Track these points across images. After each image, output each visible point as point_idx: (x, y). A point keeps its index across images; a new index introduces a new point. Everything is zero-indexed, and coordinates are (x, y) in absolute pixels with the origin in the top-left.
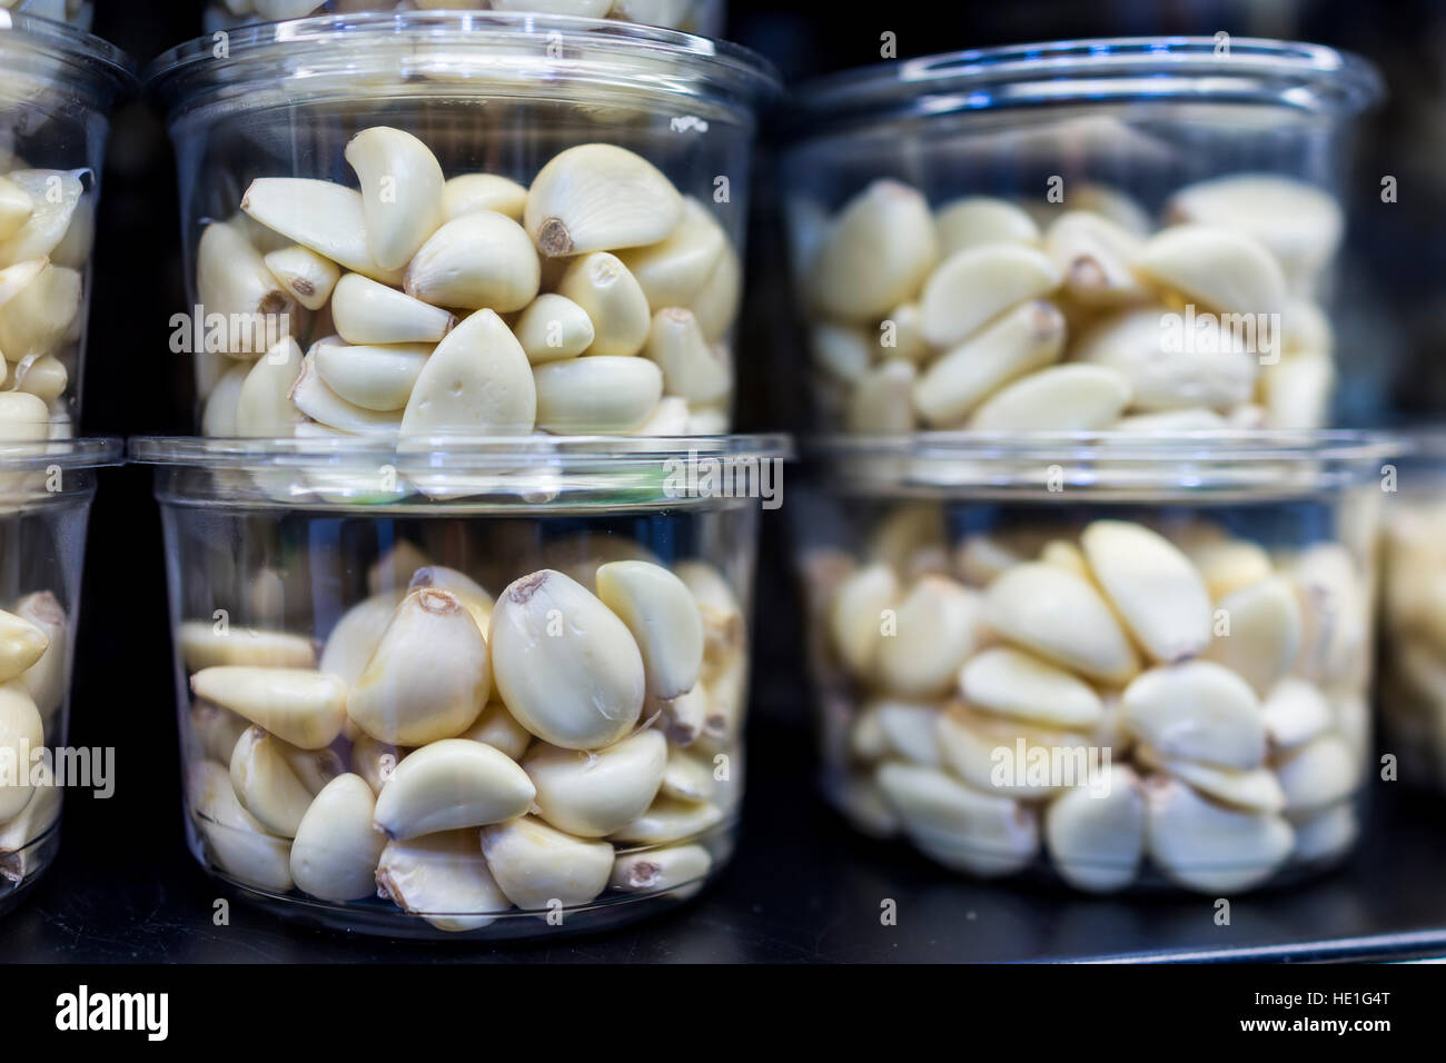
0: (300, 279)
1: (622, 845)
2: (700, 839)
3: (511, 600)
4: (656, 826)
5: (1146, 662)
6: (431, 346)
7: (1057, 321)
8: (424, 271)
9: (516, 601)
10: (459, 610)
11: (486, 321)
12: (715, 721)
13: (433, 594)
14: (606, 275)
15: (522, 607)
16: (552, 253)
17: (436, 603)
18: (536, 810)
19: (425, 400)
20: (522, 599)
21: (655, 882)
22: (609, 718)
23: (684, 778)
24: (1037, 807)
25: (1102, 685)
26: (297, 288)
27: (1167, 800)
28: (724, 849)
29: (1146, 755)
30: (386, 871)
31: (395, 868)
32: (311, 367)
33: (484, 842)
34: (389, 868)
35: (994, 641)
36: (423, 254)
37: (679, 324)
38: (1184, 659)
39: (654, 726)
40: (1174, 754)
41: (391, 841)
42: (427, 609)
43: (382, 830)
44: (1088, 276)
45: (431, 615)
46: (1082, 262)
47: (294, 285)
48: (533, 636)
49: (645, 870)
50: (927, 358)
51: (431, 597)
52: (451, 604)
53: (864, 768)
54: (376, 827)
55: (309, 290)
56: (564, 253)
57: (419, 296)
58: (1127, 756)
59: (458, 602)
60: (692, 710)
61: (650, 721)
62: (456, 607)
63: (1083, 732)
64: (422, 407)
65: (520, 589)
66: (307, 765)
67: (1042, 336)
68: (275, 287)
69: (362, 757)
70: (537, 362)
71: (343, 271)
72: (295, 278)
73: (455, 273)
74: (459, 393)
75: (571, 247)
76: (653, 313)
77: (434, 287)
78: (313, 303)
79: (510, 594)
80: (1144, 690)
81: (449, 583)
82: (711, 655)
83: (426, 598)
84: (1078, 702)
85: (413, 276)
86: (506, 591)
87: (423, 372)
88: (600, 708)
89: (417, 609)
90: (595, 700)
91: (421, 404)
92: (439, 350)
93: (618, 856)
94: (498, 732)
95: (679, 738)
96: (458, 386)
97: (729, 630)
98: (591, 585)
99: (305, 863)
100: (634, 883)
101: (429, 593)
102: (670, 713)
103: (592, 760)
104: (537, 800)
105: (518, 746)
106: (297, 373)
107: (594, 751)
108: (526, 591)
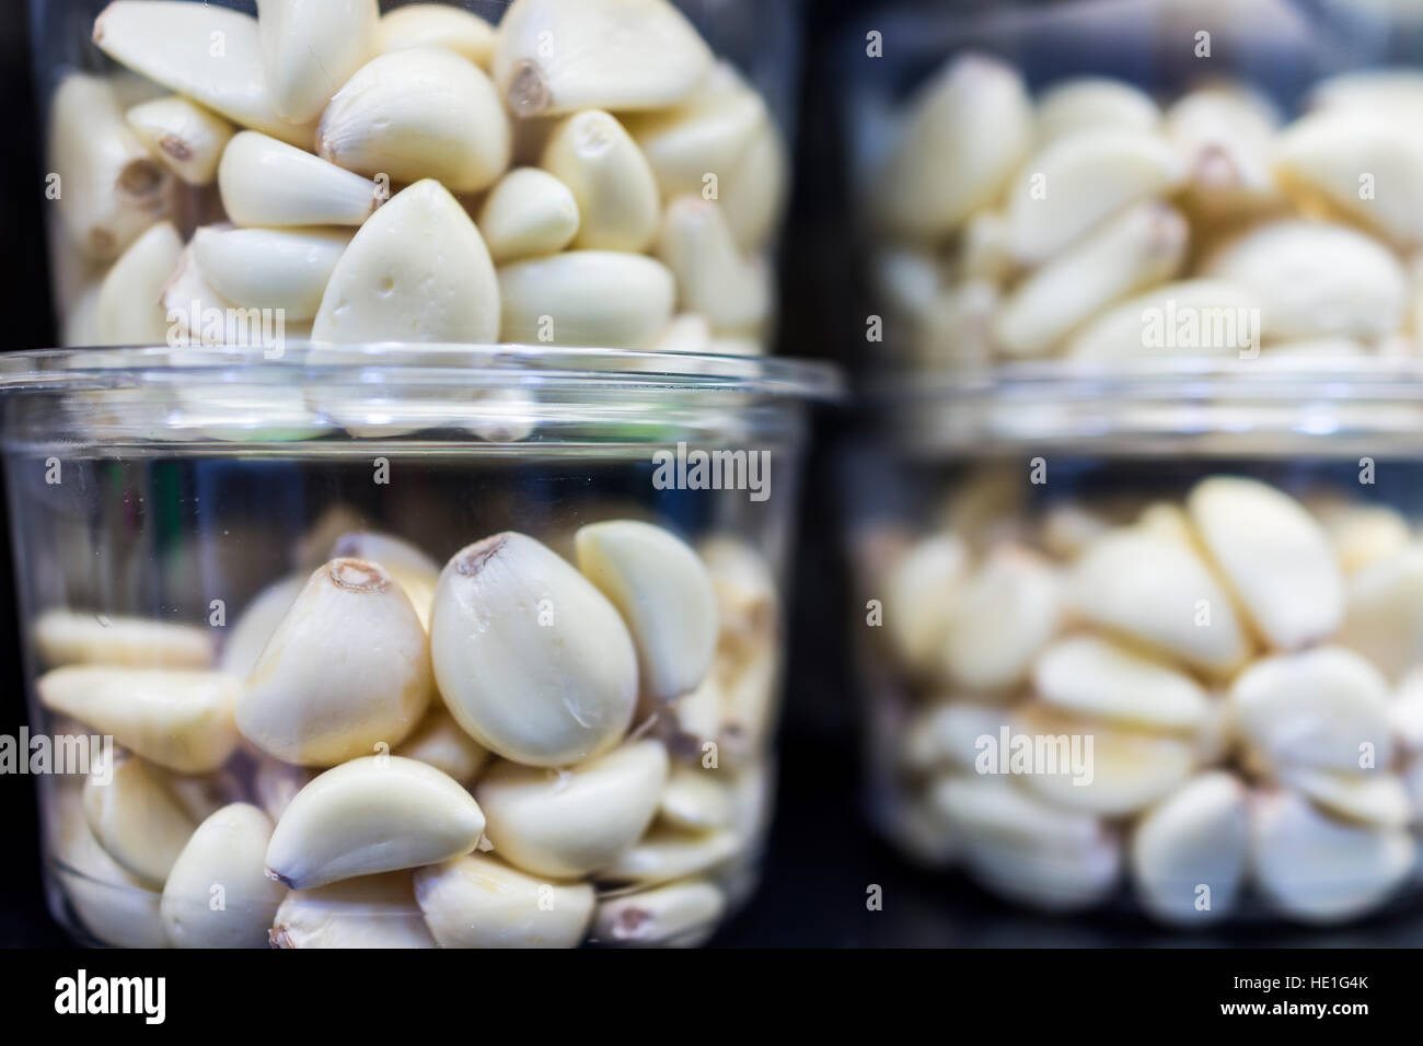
0: (170, 137)
1: (606, 885)
2: (712, 874)
3: (458, 572)
4: (650, 861)
5: (1261, 648)
6: (348, 231)
7: (1175, 230)
8: (340, 125)
9: (464, 573)
10: (386, 587)
11: (428, 194)
12: (732, 730)
13: (352, 565)
14: (597, 140)
15: (472, 579)
16: (524, 112)
17: (356, 577)
18: (487, 846)
19: (342, 303)
20: (472, 570)
21: (646, 932)
22: (584, 724)
23: (688, 800)
24: (1121, 827)
25: (1208, 677)
26: (168, 149)
27: (1277, 815)
28: (742, 884)
29: (1256, 761)
30: (282, 929)
31: (293, 925)
32: (192, 264)
33: (419, 887)
34: (287, 925)
35: (1079, 627)
36: (340, 99)
37: (695, 216)
38: (1309, 645)
39: (650, 734)
40: (1289, 760)
41: (291, 891)
42: (339, 583)
43: (275, 878)
44: (1217, 172)
45: (344, 593)
46: (1213, 152)
47: (162, 144)
48: (483, 618)
49: (632, 917)
50: (1014, 278)
51: (348, 570)
52: (376, 579)
53: (918, 783)
54: (267, 873)
55: (181, 151)
56: (540, 110)
57: (334, 158)
58: (1234, 761)
59: (386, 575)
60: (702, 715)
61: (642, 729)
62: (383, 582)
63: (1182, 734)
64: (338, 312)
65: (471, 559)
66: (192, 794)
67: (1154, 249)
68: (142, 153)
69: (264, 782)
70: (505, 261)
71: (236, 128)
72: (163, 135)
73: (382, 126)
74: (389, 294)
75: (550, 103)
76: (665, 201)
77: (353, 147)
78: (193, 174)
79: (456, 564)
80: (1257, 685)
81: (382, 554)
82: (729, 646)
83: (341, 570)
84: (1177, 699)
85: (327, 131)
86: (452, 562)
87: (342, 264)
88: (575, 715)
89: (326, 585)
90: (568, 704)
91: (338, 307)
92: (361, 234)
93: (601, 901)
94: (441, 747)
95: (682, 749)
96: (387, 283)
97: (755, 614)
98: (570, 556)
99: (177, 921)
100: (620, 933)
101: (346, 564)
102: (671, 718)
103: (564, 780)
104: (488, 832)
105: (466, 764)
106: (172, 271)
107: (568, 768)
108: (478, 561)
